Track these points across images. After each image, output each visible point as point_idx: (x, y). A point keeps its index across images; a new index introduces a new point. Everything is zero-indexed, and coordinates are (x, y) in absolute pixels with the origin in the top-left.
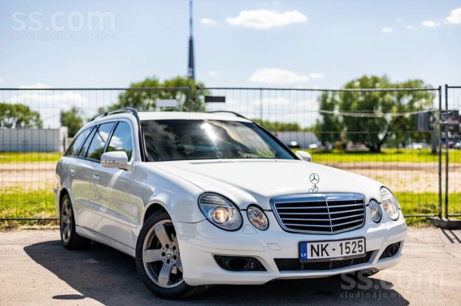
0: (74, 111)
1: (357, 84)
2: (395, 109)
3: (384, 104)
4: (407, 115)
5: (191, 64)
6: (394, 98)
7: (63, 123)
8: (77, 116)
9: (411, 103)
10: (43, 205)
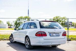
0: (9, 21)
1: (55, 17)
2: (62, 22)
3: (60, 21)
4: (64, 23)
5: (28, 14)
6: (61, 20)
7: (7, 24)
8: (9, 22)
9: (64, 20)
10: (5, 37)
